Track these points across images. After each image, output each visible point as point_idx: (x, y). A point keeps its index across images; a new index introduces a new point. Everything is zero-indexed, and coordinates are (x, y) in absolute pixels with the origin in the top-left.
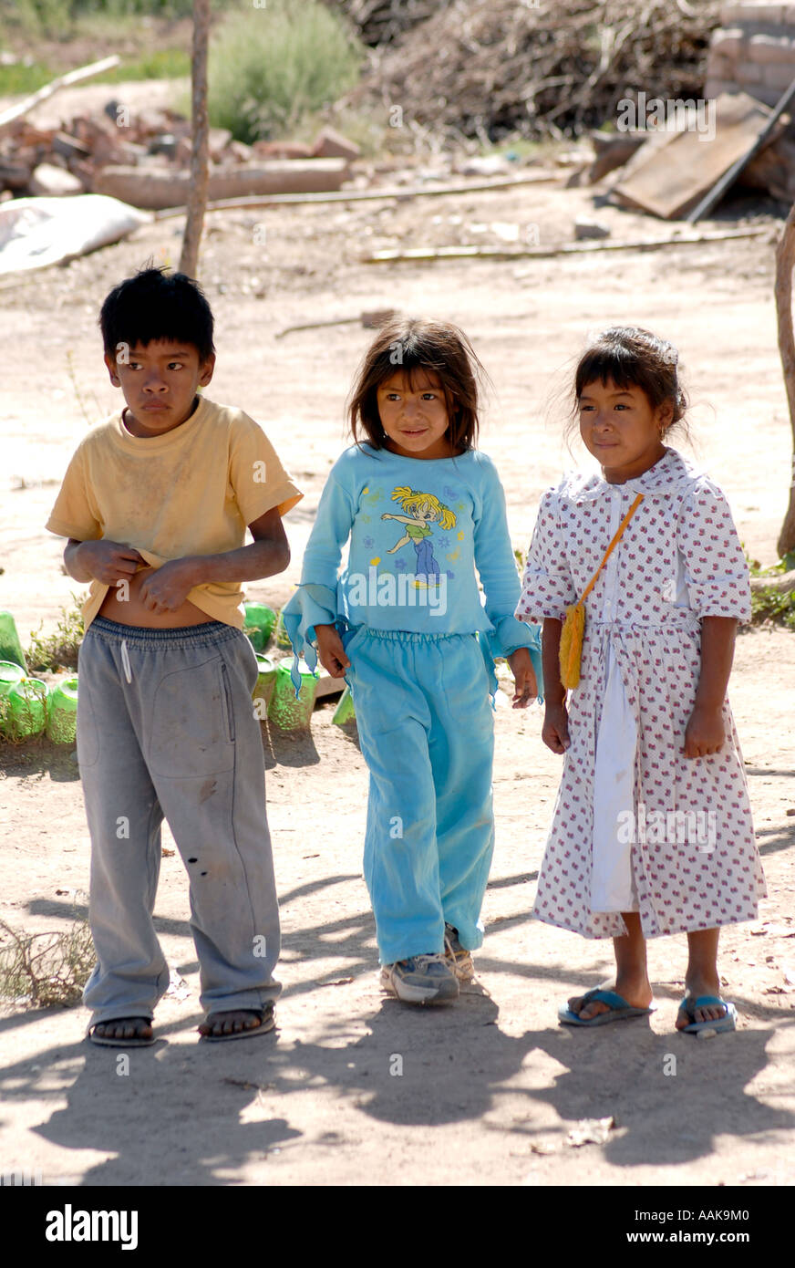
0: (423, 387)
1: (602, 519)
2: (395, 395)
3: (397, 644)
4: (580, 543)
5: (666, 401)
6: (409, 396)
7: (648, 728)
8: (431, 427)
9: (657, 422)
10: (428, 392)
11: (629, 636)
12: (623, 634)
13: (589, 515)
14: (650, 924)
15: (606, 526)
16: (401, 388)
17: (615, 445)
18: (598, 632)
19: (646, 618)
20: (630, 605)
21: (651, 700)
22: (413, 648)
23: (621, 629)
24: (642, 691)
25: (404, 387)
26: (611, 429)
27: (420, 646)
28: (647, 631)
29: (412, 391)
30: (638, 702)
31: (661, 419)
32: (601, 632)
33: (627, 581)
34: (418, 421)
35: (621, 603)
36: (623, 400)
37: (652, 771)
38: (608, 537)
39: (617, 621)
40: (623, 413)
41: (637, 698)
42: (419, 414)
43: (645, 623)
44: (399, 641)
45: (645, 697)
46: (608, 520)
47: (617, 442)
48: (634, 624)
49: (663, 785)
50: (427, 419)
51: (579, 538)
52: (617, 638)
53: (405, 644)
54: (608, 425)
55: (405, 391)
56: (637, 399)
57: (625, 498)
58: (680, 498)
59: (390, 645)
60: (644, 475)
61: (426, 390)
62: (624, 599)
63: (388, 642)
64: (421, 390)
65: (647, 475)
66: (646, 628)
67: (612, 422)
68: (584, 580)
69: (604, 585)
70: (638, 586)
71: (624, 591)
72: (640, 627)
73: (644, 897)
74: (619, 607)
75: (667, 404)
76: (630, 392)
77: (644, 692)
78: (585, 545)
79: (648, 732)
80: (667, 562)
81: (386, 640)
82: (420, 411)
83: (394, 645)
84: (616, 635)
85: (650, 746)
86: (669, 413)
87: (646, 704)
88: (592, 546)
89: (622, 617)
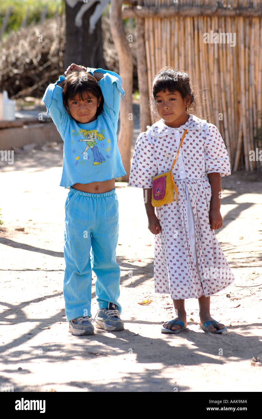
0: (87, 98)
1: (172, 142)
2: (77, 102)
3: (91, 198)
4: (165, 152)
5: (188, 96)
6: (82, 102)
7: (201, 218)
8: (90, 113)
9: (185, 103)
10: (88, 100)
11: (192, 183)
12: (190, 183)
13: (166, 141)
14: (207, 291)
15: (175, 143)
16: (79, 99)
17: (172, 114)
18: (181, 183)
19: (196, 176)
20: (190, 172)
21: (201, 207)
22: (96, 200)
23: (189, 181)
24: (197, 204)
25: (80, 99)
26: (169, 108)
27: (99, 199)
28: (197, 181)
29: (83, 100)
30: (195, 208)
31: (186, 102)
32: (181, 182)
33: (188, 163)
34: (86, 111)
35: (187, 171)
36: (172, 96)
37: (203, 234)
38: (176, 148)
39: (187, 178)
40: (173, 101)
41: (195, 207)
42: (86, 109)
43: (196, 178)
44: (91, 197)
45: (198, 206)
46: (175, 141)
47: (172, 113)
48: (193, 179)
49: (208, 239)
50: (88, 110)
51: (164, 150)
52: (188, 184)
53: (93, 198)
54: (168, 106)
55: (80, 100)
56: (177, 96)
57: (181, 133)
58: (204, 131)
59: (88, 199)
60: (186, 123)
61: (88, 99)
62: (188, 170)
63: (87, 198)
64: (86, 99)
65: (187, 123)
66: (197, 180)
67: (169, 105)
68: (169, 165)
69: (178, 165)
70: (192, 165)
71: (187, 167)
72: (195, 180)
73: (204, 281)
74: (186, 173)
75: (188, 97)
76: (175, 93)
77: (198, 205)
78: (167, 152)
79: (200, 219)
80: (201, 155)
81: (86, 197)
82: (86, 107)
83: (90, 199)
84: (188, 183)
85: (202, 224)
86: (189, 100)
87: (199, 209)
88: (170, 152)
89: (188, 176)
